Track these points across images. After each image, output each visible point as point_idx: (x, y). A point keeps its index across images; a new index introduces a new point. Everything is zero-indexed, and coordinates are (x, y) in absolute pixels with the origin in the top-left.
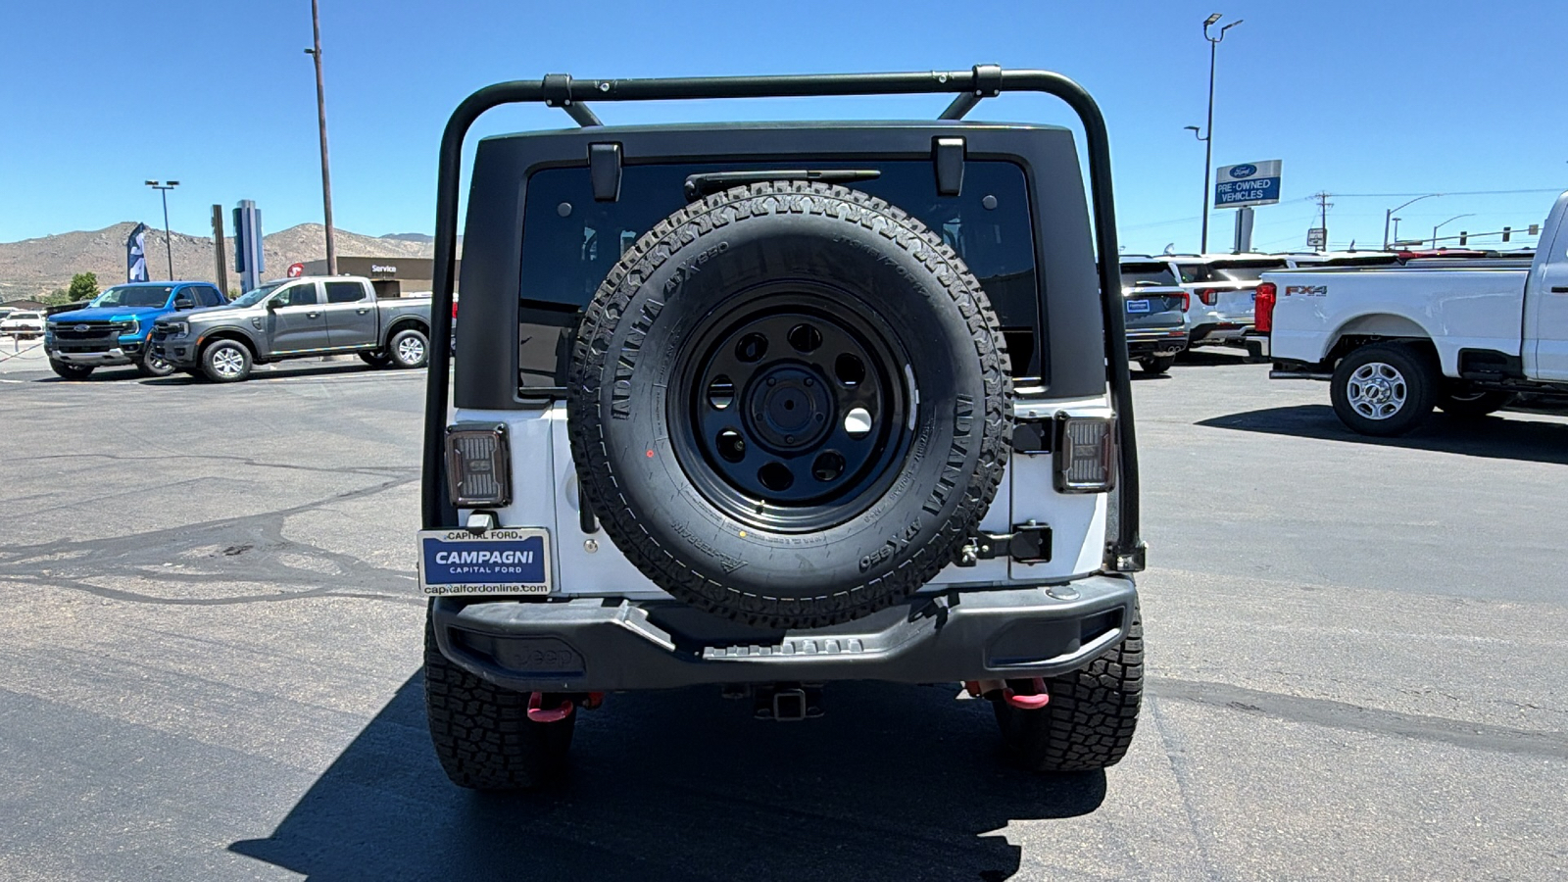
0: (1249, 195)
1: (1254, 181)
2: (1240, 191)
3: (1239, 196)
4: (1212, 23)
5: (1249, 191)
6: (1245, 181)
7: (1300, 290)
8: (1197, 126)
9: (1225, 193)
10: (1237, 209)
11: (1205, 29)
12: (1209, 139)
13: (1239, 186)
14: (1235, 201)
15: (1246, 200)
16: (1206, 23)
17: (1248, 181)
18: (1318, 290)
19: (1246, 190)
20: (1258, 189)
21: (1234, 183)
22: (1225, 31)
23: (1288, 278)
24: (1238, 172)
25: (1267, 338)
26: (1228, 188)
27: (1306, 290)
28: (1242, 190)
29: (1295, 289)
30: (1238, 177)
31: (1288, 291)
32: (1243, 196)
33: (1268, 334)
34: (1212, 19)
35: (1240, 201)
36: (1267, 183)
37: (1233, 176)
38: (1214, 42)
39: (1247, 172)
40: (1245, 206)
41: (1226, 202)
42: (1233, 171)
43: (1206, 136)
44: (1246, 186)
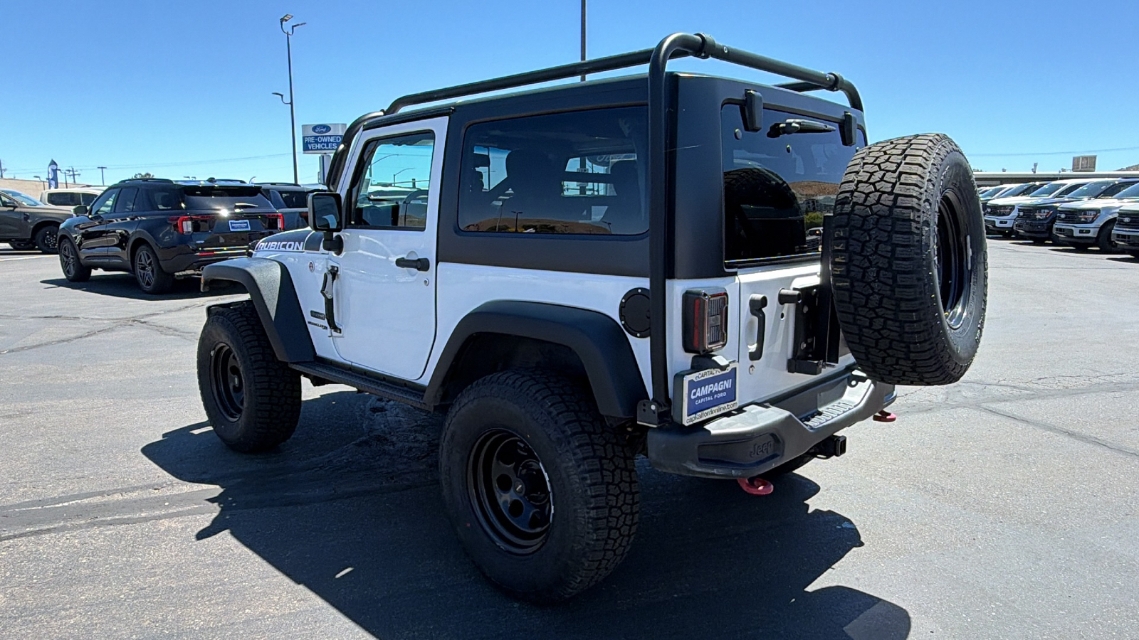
0: (328, 146)
1: (330, 136)
2: (321, 143)
3: (319, 146)
4: (286, 20)
5: (327, 143)
6: (323, 136)
8: (282, 94)
9: (310, 143)
10: (320, 155)
11: (282, 24)
12: (291, 103)
13: (320, 139)
14: (318, 149)
15: (325, 149)
16: (282, 20)
17: (326, 136)
19: (325, 143)
20: (333, 143)
21: (316, 137)
22: (295, 28)
24: (318, 129)
26: (312, 140)
28: (322, 142)
30: (319, 132)
32: (323, 146)
34: (286, 18)
35: (321, 149)
36: (339, 139)
37: (315, 131)
38: (288, 35)
39: (324, 130)
40: (325, 153)
41: (312, 150)
42: (314, 128)
43: (290, 101)
44: (325, 140)
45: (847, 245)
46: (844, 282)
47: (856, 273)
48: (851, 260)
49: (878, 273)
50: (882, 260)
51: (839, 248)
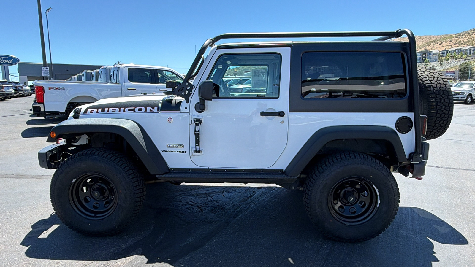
7: (54, 88)
18: (61, 89)
23: (49, 85)
25: (43, 105)
27: (56, 89)
29: (53, 88)
31: (50, 89)
33: (43, 103)
45: (436, 100)
46: (434, 111)
47: (439, 108)
48: (437, 104)
49: (445, 107)
50: (446, 104)
51: (433, 100)
